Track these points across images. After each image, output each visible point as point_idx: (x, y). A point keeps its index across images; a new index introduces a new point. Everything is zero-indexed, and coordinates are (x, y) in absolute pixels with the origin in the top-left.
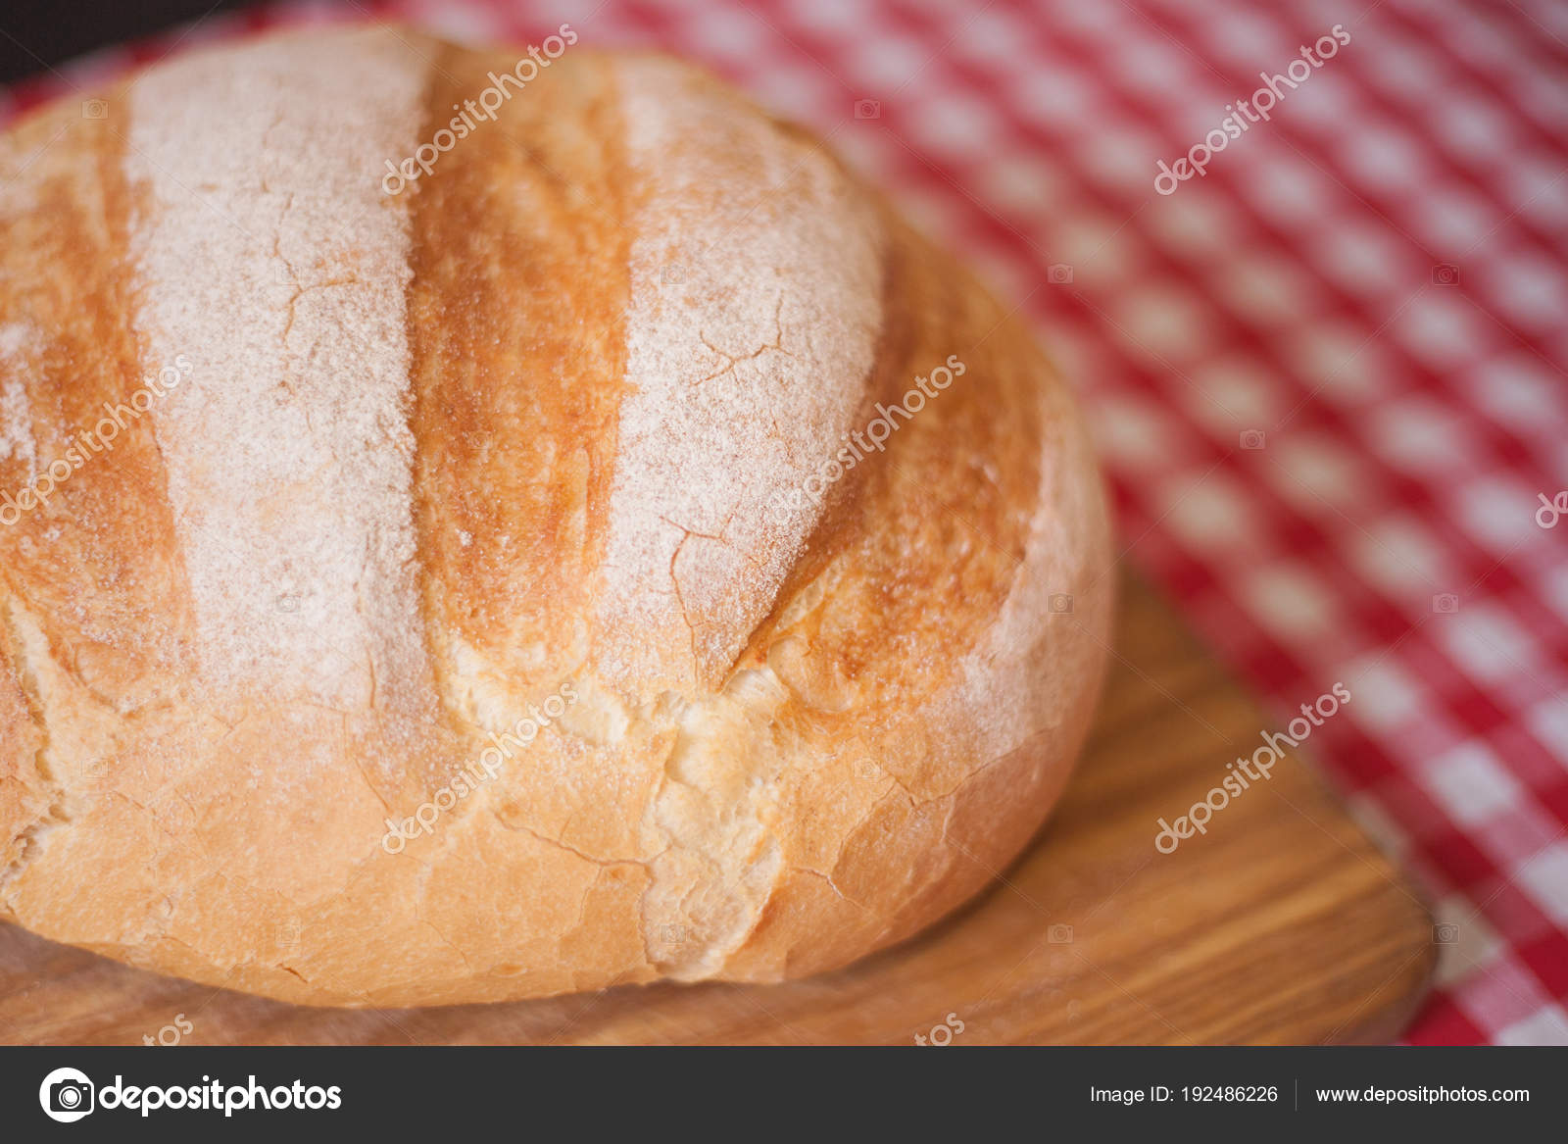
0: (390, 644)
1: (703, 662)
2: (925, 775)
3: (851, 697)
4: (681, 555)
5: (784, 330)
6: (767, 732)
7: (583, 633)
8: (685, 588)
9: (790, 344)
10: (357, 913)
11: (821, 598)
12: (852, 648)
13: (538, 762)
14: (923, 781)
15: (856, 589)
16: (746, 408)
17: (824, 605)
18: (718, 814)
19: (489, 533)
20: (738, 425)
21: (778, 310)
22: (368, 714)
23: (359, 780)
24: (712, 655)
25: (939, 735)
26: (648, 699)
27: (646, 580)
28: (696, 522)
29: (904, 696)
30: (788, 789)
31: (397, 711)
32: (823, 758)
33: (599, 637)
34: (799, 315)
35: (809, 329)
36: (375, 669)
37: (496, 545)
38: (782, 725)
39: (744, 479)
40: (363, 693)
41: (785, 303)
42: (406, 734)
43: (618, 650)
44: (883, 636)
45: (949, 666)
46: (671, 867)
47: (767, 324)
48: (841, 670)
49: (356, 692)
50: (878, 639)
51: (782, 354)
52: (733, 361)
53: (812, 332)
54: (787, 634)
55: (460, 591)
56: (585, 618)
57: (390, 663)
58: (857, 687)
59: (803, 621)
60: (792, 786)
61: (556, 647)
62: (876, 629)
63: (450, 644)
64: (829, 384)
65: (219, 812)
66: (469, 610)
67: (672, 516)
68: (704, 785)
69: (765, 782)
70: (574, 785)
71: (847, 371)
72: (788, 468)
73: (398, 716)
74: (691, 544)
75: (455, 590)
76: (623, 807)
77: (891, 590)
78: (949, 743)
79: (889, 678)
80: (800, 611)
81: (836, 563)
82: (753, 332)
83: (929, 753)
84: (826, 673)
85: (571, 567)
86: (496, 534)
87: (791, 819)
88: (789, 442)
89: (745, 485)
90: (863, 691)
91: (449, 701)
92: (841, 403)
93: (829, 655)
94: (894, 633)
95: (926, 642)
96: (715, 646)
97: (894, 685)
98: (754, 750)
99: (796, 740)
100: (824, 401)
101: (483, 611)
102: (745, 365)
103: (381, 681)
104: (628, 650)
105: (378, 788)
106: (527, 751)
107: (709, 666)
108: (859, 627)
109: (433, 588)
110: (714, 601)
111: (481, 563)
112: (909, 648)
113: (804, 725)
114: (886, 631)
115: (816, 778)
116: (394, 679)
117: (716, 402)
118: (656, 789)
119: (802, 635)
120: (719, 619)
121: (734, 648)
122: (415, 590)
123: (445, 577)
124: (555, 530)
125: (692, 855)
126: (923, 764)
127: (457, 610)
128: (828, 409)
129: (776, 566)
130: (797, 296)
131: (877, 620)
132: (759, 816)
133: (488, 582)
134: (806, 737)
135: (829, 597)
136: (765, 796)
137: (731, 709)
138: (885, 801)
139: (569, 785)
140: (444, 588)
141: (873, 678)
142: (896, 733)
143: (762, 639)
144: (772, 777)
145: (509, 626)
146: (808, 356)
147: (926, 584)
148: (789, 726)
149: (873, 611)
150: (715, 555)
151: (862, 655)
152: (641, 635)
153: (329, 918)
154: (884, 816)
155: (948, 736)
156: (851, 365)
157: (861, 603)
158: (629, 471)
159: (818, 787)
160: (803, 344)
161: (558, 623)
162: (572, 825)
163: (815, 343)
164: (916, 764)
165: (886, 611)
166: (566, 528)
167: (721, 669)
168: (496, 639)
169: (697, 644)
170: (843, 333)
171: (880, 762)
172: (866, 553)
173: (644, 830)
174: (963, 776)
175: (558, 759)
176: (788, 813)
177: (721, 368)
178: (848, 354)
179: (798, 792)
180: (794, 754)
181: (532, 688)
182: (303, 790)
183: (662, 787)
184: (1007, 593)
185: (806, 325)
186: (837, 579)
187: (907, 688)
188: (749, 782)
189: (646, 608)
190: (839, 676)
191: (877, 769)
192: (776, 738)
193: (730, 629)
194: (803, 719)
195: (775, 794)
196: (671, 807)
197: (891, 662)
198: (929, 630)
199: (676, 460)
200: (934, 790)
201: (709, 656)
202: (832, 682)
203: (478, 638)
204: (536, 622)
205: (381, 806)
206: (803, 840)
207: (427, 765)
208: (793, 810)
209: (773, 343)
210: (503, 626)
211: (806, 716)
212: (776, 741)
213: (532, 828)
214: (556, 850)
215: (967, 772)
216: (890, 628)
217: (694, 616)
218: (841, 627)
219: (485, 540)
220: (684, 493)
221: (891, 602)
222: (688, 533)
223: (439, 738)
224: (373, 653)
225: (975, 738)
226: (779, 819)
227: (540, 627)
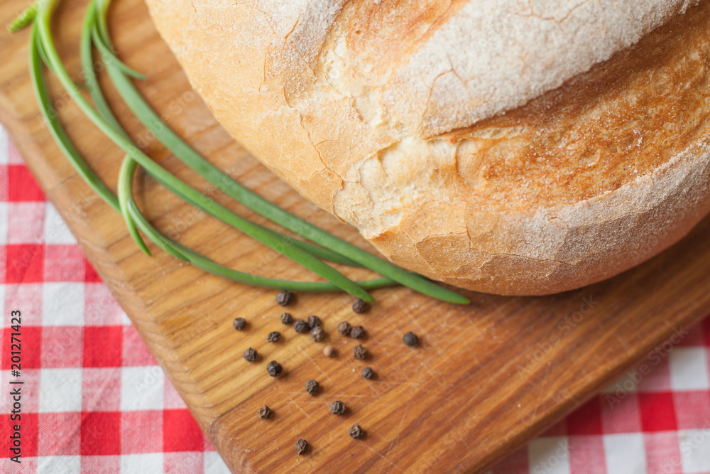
0: (312, 19)
1: (425, 124)
2: (483, 239)
3: (480, 184)
4: (443, 76)
5: (570, 17)
6: (431, 171)
7: (388, 75)
8: (435, 90)
9: (567, 26)
10: (236, 108)
11: (501, 136)
12: (498, 166)
13: (335, 109)
14: (481, 240)
15: (520, 145)
16: (520, 38)
17: (500, 140)
18: (387, 185)
19: (390, 5)
20: (510, 42)
21: (576, 6)
22: (283, 40)
23: (263, 61)
24: (431, 124)
25: (502, 229)
26: (394, 121)
27: (424, 75)
28: (460, 68)
29: (502, 202)
30: (422, 199)
31: (295, 47)
32: (446, 199)
33: (392, 82)
34: (585, 16)
35: (584, 24)
36: (297, 25)
37: (389, 12)
38: (440, 173)
39: (494, 66)
40: (287, 30)
41: (583, 6)
42: (292, 59)
43: (395, 92)
44: (518, 172)
45: (531, 206)
46: (354, 189)
47: (565, 9)
48: (485, 171)
49: (285, 27)
50: (513, 171)
51: (557, 27)
52: (533, 14)
53: (584, 27)
54: (475, 140)
55: (360, 19)
56: (393, 69)
57: (306, 27)
58: (486, 182)
59: (486, 140)
60: (425, 199)
61: (375, 72)
62: (516, 167)
63: (340, 36)
64: (570, 55)
65: (215, 30)
66: (357, 30)
67: (452, 58)
68: (389, 171)
69: (415, 188)
70: (340, 129)
71: (587, 55)
72: (517, 76)
73: (294, 49)
74: (450, 75)
75: (358, 17)
76: (351, 153)
77: (537, 156)
78: (505, 235)
79: (503, 190)
80: (487, 134)
81: (519, 128)
82: (555, 8)
83: (491, 232)
84: (478, 167)
85: (405, 45)
86: (392, 7)
87: (414, 211)
88: (526, 66)
89: (492, 69)
90: (487, 186)
91: (322, 58)
92: (569, 66)
93: (485, 162)
94: (523, 173)
95: (532, 189)
96: (434, 122)
97: (503, 195)
98: (420, 174)
99: (441, 183)
100: (560, 60)
101: (362, 34)
102: (536, 20)
103: (296, 31)
104: (399, 95)
105: (267, 70)
106: (335, 101)
107: (426, 127)
108: (509, 160)
109: (349, 10)
110: (445, 104)
111: (377, 14)
112: (522, 185)
113: (450, 180)
114: (519, 171)
115: (437, 204)
116: (303, 33)
117: (510, 27)
118: (370, 156)
119: (480, 145)
120: (442, 113)
121: (443, 129)
122: (339, 5)
123: (357, 9)
124: (413, 25)
125: (365, 192)
126: (485, 234)
127: (352, 26)
128: (560, 65)
129: (483, 111)
130: (593, 7)
131: (520, 164)
132: (402, 199)
133: (374, 24)
134: (446, 185)
135: (505, 139)
136: (411, 194)
137: (424, 150)
138: (457, 235)
139: (338, 127)
140: (354, 13)
141: (496, 185)
142: (483, 214)
143: (460, 134)
144: (419, 189)
145: (366, 48)
146: (570, 36)
147: (557, 166)
148: (443, 176)
149: (521, 158)
150: (457, 87)
151: (499, 172)
152: (408, 94)
153: (227, 101)
154: (454, 240)
155: (506, 232)
156: (591, 53)
157: (518, 152)
158: (452, 26)
159: (435, 208)
160: (573, 29)
161: (383, 63)
162: (325, 143)
163: (580, 33)
164: (482, 232)
165: (527, 163)
166: (418, 28)
167: (431, 132)
168: (357, 49)
169: (426, 115)
170: (601, 38)
171: (466, 219)
172: (538, 133)
173: (352, 168)
174: (503, 252)
175: (343, 114)
176: (415, 207)
177: (525, 13)
178: (594, 48)
179: (426, 203)
180: (436, 187)
181: (353, 79)
182: (244, 48)
183: (371, 158)
184: (590, 196)
185: (584, 22)
186: (516, 134)
187: (506, 200)
188: (408, 183)
189: (416, 85)
190: (482, 173)
191: (462, 221)
192: (433, 176)
193: (445, 120)
194: (452, 178)
195: (415, 197)
196: (371, 168)
197: (510, 185)
198: (539, 185)
199: (473, 37)
200: (484, 247)
201: (429, 123)
202: (477, 173)
203: (351, 43)
204: (376, 55)
205: (263, 78)
206: (413, 223)
207: (292, 76)
208: (418, 208)
209: (558, 19)
210: (364, 46)
211: (454, 177)
212: (432, 178)
213: (311, 132)
214: (313, 148)
215: (506, 251)
216: (522, 171)
217: (432, 104)
218: (501, 154)
219: (386, 6)
220: (465, 52)
221: (534, 161)
222: (452, 70)
223: (305, 69)
224: (301, 18)
225: (519, 242)
226: (409, 207)
227: (376, 58)
